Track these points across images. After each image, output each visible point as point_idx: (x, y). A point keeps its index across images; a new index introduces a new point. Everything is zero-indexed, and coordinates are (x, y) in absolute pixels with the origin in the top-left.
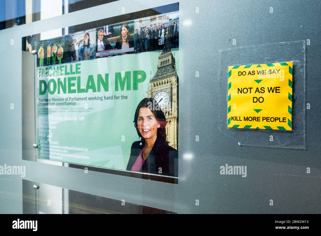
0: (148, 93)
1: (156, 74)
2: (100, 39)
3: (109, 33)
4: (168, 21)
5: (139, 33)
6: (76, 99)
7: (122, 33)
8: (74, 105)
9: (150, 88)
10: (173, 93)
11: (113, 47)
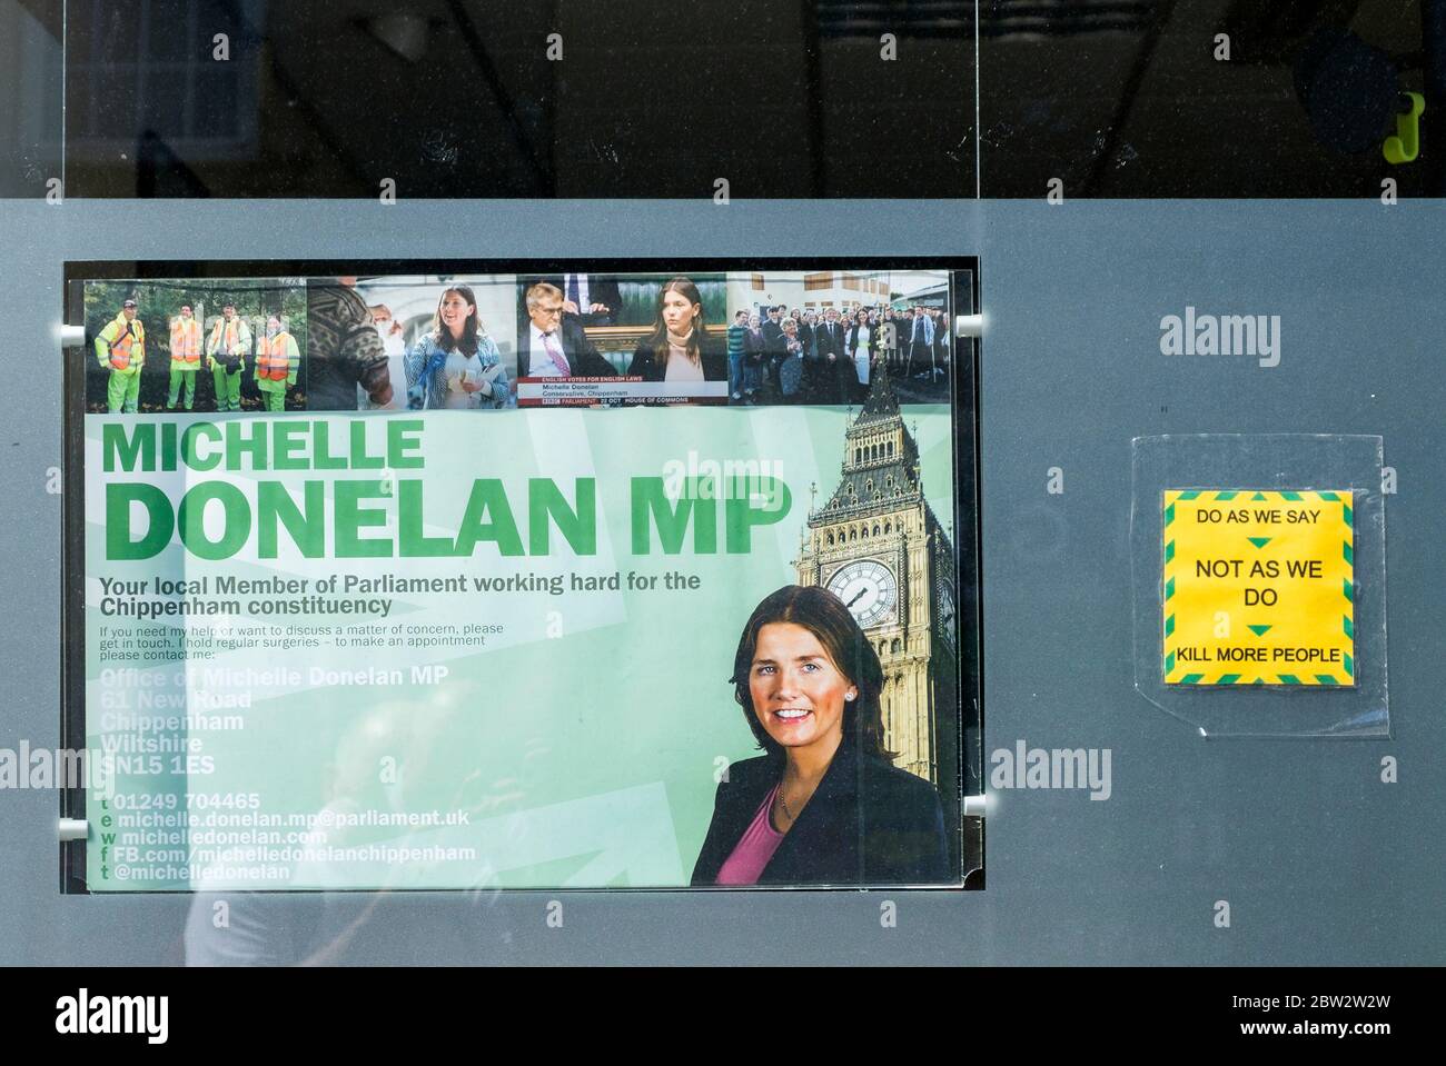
0: (803, 566)
1: (836, 496)
2: (540, 326)
3: (596, 305)
4: (886, 300)
5: (751, 327)
6: (395, 585)
7: (667, 317)
8: (382, 611)
9: (811, 549)
10: (911, 569)
11: (619, 369)
